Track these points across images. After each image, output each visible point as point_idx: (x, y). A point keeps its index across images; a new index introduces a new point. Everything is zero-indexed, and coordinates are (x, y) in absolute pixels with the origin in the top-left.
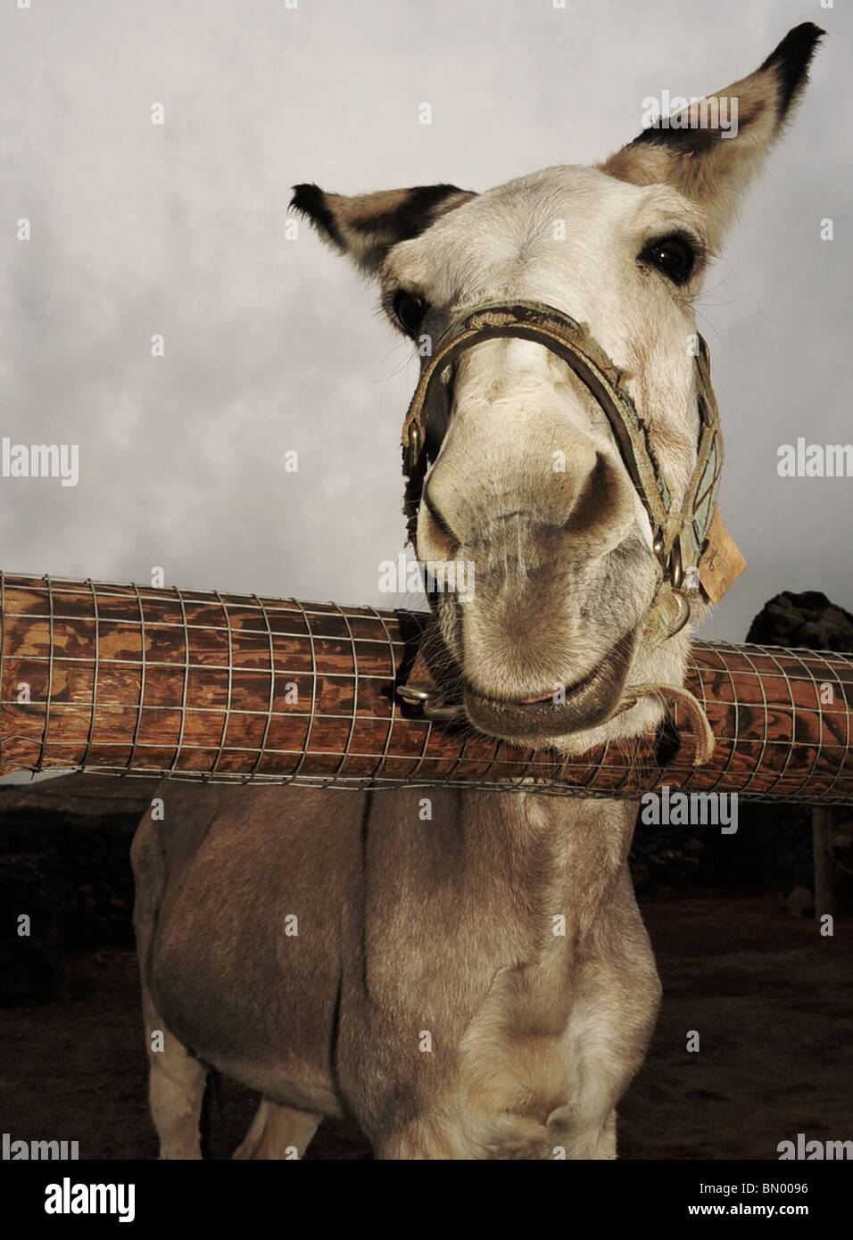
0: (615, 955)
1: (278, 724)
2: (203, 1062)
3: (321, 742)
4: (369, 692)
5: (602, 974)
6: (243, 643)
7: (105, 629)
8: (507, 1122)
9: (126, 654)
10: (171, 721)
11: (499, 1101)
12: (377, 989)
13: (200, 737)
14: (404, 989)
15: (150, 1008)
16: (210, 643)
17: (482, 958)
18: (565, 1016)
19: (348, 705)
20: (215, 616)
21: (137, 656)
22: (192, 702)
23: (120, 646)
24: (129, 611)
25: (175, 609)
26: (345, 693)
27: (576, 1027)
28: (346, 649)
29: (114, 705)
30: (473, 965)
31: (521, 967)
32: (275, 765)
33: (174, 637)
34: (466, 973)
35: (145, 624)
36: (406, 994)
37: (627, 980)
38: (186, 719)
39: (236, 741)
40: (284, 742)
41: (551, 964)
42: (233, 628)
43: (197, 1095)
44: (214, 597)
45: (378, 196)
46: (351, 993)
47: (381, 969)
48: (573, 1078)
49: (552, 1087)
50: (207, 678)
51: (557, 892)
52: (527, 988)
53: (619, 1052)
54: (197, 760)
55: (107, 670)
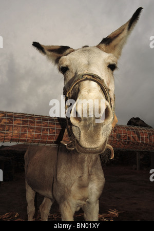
0: (96, 174)
1: (43, 136)
2: (34, 191)
3: (50, 139)
4: (58, 131)
5: (94, 177)
6: (37, 122)
7: (15, 120)
8: (79, 201)
9: (18, 124)
10: (26, 135)
11: (77, 198)
12: (58, 180)
13: (30, 137)
14: (62, 180)
15: (26, 182)
16: (32, 122)
17: (74, 175)
18: (88, 184)
19: (54, 133)
20: (33, 118)
21: (20, 124)
22: (29, 132)
23: (17, 123)
24: (19, 117)
25: (27, 117)
26: (54, 131)
27: (90, 186)
28: (54, 124)
29: (16, 132)
30: (73, 176)
31: (81, 177)
32: (42, 142)
33: (26, 121)
34: (72, 177)
35: (21, 119)
36: (63, 181)
37: (99, 178)
38: (28, 134)
39: (36, 138)
40: (44, 139)
41: (85, 176)
42: (36, 120)
43: (34, 196)
44: (33, 115)
45: (53, 46)
46: (55, 180)
47: (59, 176)
48: (90, 194)
49: (86, 196)
50: (31, 128)
51: (86, 164)
52: (82, 180)
53: (98, 190)
54: (29, 141)
55: (15, 126)
